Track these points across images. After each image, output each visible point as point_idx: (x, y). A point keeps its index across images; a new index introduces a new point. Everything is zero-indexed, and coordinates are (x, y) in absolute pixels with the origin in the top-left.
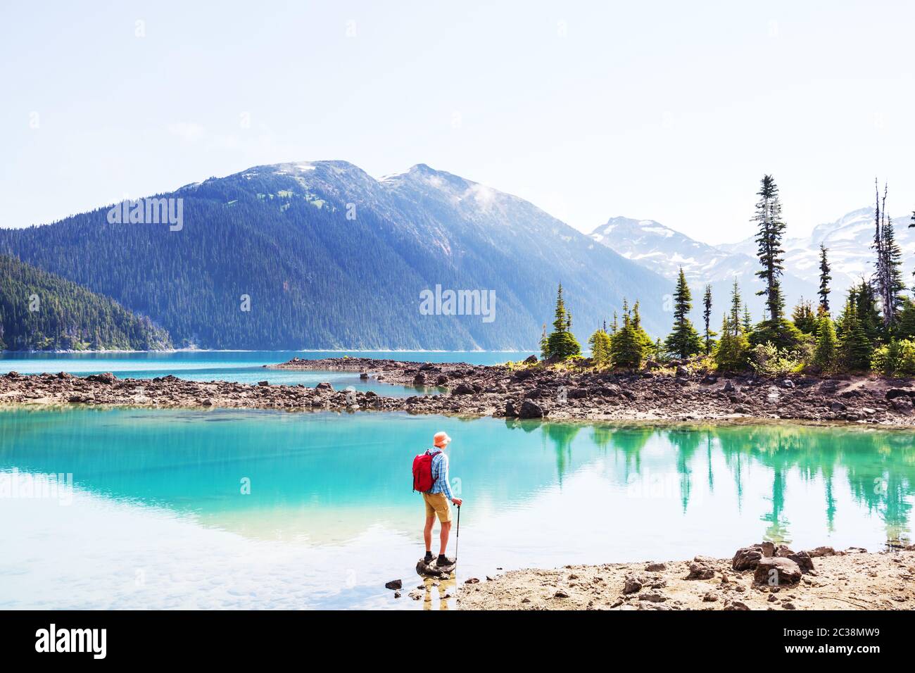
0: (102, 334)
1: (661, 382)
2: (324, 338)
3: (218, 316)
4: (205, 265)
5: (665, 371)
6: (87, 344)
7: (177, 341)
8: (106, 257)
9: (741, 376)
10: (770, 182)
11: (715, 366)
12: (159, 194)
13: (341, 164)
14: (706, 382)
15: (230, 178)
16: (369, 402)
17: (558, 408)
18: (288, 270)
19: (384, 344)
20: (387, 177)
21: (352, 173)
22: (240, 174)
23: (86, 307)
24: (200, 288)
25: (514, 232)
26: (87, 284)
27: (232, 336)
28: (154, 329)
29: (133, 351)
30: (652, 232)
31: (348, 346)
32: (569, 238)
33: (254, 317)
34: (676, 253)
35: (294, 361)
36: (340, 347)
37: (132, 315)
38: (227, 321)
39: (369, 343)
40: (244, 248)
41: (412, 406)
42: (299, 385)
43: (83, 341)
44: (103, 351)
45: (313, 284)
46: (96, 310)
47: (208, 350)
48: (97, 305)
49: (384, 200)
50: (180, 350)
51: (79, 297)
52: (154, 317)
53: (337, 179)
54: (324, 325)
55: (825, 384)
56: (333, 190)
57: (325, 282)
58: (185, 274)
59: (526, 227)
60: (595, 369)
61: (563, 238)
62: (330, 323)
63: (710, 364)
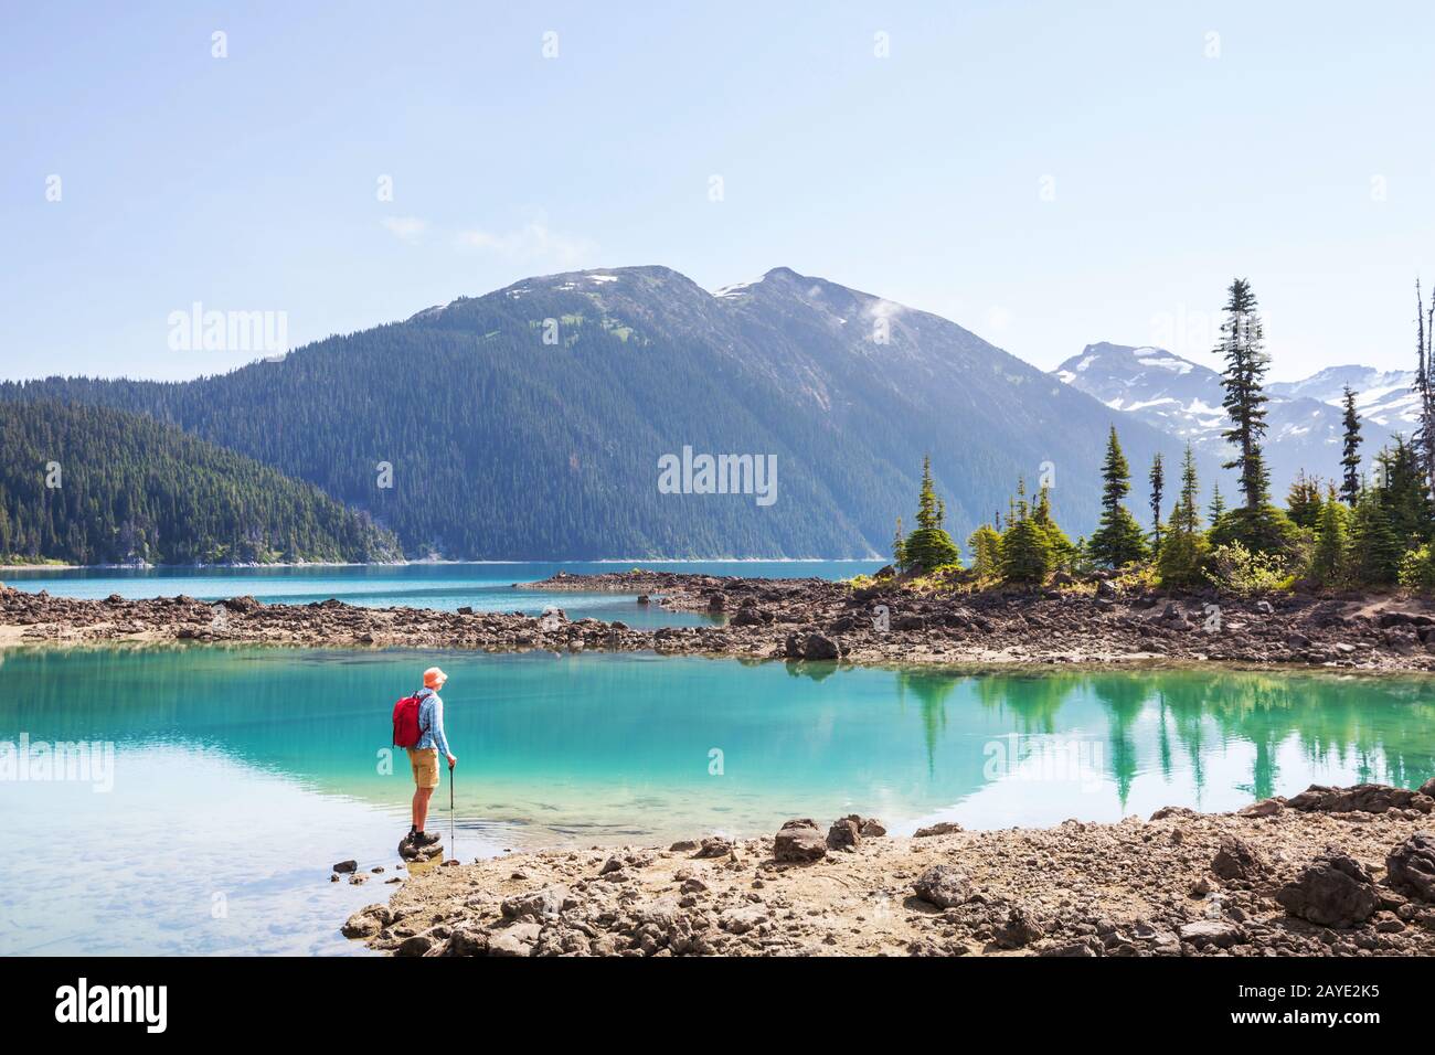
0: (299, 538)
1: (1071, 605)
2: (633, 542)
3: (472, 510)
4: (451, 432)
5: (1080, 588)
6: (277, 554)
7: (410, 547)
8: (307, 421)
9: (1196, 596)
10: (1243, 290)
11: (1157, 580)
12: (384, 324)
13: (657, 271)
14: (1138, 605)
15: (489, 298)
16: (601, 637)
17: (866, 645)
18: (577, 437)
19: (726, 550)
20: (729, 290)
21: (672, 283)
22: (503, 291)
23: (276, 499)
24: (445, 467)
25: (931, 372)
26: (279, 463)
27: (493, 541)
28: (376, 530)
29: (345, 564)
30: (1157, 366)
31: (669, 553)
32: (1020, 379)
33: (526, 510)
34: (1196, 400)
35: (559, 577)
36: (658, 554)
37: (343, 509)
38: (485, 517)
39: (703, 550)
40: (510, 405)
41: (660, 642)
42: (517, 613)
43: (272, 549)
44: (301, 564)
45: (615, 458)
46: (290, 502)
47: (458, 562)
48: (293, 494)
49: (723, 325)
50: (415, 562)
51: (266, 484)
52: (375, 513)
53: (651, 296)
54: (633, 521)
55: (1322, 608)
56: (646, 313)
57: (633, 454)
58: (422, 447)
59: (949, 363)
60: (976, 585)
61: (1010, 378)
62: (642, 518)
63: (1150, 576)
